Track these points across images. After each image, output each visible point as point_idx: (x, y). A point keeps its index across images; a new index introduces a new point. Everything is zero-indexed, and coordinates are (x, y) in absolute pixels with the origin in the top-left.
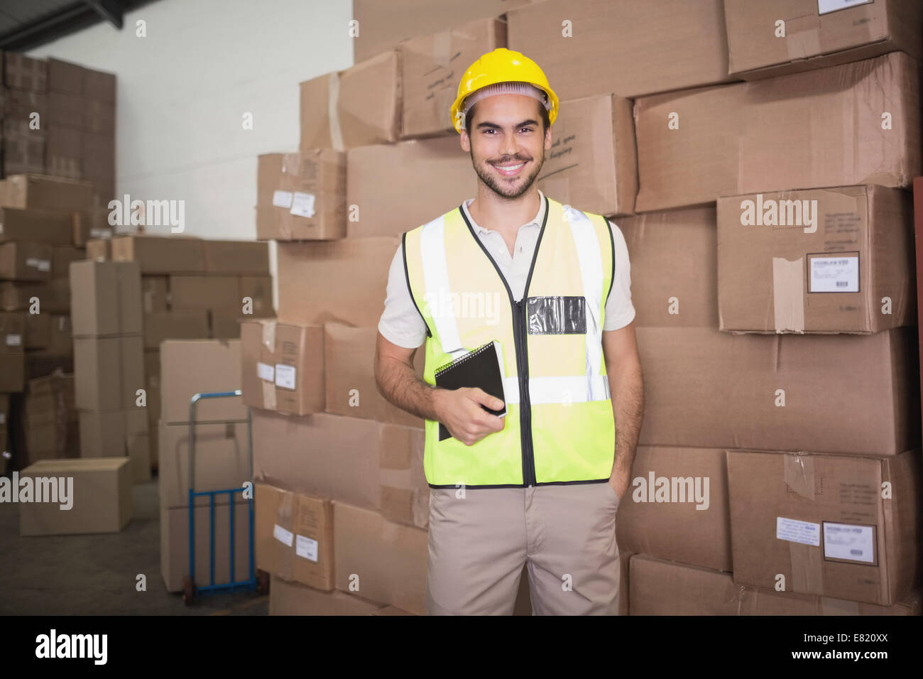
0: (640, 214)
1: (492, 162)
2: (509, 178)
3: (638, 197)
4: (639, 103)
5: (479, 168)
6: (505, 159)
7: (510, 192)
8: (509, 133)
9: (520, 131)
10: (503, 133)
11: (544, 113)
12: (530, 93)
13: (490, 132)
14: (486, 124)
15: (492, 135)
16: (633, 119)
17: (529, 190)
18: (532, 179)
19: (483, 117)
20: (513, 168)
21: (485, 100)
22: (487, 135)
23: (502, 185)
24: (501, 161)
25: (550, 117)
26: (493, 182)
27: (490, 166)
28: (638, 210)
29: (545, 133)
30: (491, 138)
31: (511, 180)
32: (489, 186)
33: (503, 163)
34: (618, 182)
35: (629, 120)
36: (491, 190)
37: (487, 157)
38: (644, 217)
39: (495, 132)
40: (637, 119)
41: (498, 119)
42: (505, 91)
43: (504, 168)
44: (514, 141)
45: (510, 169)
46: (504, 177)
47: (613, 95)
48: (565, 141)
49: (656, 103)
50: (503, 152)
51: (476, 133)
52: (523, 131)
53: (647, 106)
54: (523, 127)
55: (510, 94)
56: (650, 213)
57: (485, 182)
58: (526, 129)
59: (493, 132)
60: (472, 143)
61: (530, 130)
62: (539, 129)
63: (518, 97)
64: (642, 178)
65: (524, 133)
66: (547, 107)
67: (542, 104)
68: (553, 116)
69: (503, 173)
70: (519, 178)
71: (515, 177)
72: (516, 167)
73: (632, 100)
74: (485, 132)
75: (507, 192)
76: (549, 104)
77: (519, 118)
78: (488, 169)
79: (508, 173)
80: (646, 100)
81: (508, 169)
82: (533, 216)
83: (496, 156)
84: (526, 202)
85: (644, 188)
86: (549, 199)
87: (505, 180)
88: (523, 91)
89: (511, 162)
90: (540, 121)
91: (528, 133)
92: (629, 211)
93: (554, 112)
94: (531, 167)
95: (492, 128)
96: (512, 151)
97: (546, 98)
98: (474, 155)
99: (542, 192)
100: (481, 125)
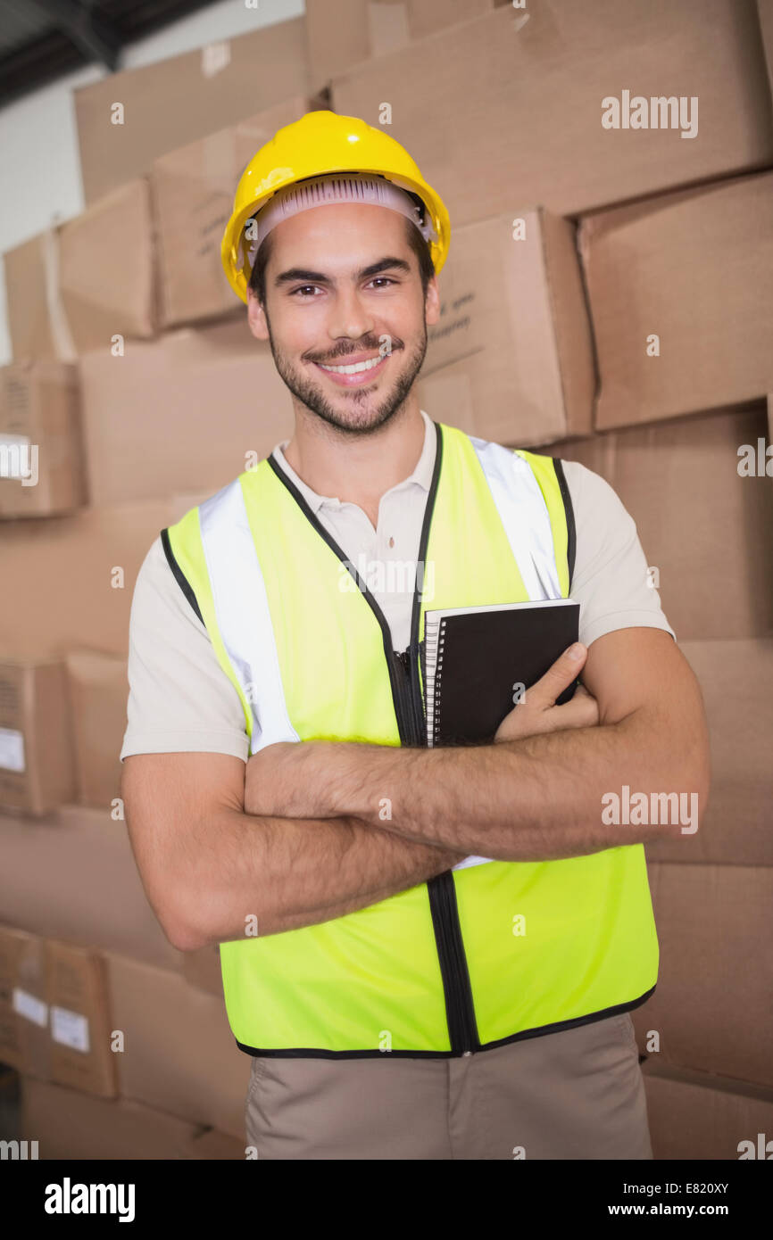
0: (603, 433)
1: (314, 358)
2: (354, 390)
3: (600, 402)
4: (588, 225)
5: (289, 373)
6: (343, 347)
7: (358, 419)
8: (346, 289)
9: (371, 285)
10: (335, 291)
11: (421, 247)
12: (387, 200)
13: (306, 291)
14: (296, 274)
15: (309, 298)
16: (579, 256)
17: (400, 411)
18: (405, 388)
19: (287, 259)
20: (361, 367)
21: (289, 222)
22: (301, 298)
23: (340, 406)
24: (333, 353)
25: (434, 257)
26: (321, 401)
27: (312, 366)
28: (600, 425)
29: (425, 290)
30: (308, 304)
31: (359, 395)
32: (311, 408)
33: (340, 358)
34: (562, 376)
35: (571, 258)
36: (319, 417)
37: (304, 348)
38: (612, 439)
39: (317, 291)
40: (586, 255)
41: (319, 261)
42: (331, 198)
43: (342, 369)
44: (358, 307)
45: (354, 369)
46: (343, 389)
47: (540, 210)
48: (457, 305)
49: (619, 223)
50: (336, 332)
51: (276, 294)
52: (377, 285)
53: (604, 229)
54: (375, 275)
55: (343, 204)
56: (622, 431)
57: (304, 402)
58: (384, 281)
59: (311, 292)
60: (270, 318)
61: (393, 282)
62: (412, 278)
63: (362, 209)
64: (604, 367)
65: (381, 290)
66: (426, 233)
67: (414, 225)
68: (440, 253)
69: (341, 381)
70: (375, 388)
71: (368, 385)
72: (368, 365)
73: (574, 221)
74: (294, 292)
75: (351, 420)
76: (429, 226)
77: (366, 256)
78: (307, 372)
79: (351, 378)
80: (599, 218)
81: (350, 369)
82: (408, 468)
83: (324, 344)
84: (395, 438)
85: (609, 385)
86: (444, 428)
87: (346, 395)
88: (371, 196)
89: (356, 354)
90: (413, 260)
91: (389, 288)
92: (584, 430)
93: (440, 246)
94: (399, 362)
95: (310, 282)
96: (355, 329)
97: (422, 213)
98: (276, 344)
99: (428, 413)
100: (285, 277)
